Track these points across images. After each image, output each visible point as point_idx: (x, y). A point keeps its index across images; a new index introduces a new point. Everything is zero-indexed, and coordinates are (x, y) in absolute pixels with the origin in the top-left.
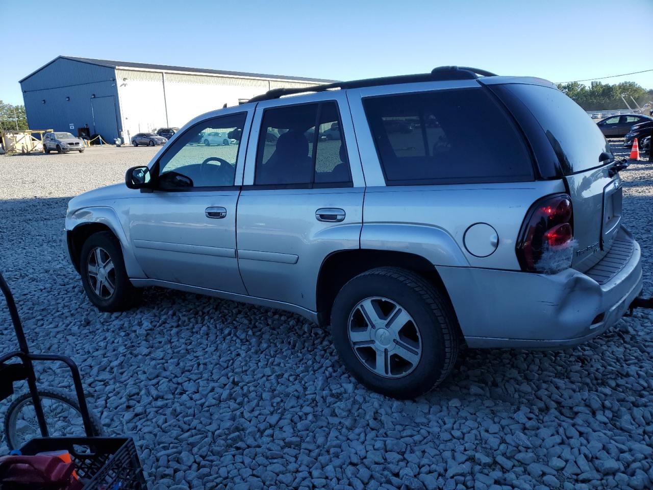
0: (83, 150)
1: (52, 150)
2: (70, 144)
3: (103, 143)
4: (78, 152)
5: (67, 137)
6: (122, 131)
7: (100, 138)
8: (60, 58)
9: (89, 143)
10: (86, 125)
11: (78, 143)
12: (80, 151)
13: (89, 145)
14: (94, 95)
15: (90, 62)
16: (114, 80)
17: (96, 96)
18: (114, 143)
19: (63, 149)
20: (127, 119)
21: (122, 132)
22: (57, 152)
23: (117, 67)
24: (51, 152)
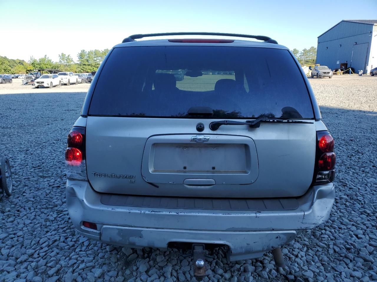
0: (331, 77)
1: (315, 76)
2: (324, 73)
3: (352, 73)
4: (329, 77)
5: (325, 69)
6: (368, 65)
7: (351, 70)
8: (343, 21)
9: (342, 72)
10: (347, 61)
11: (329, 73)
12: (330, 77)
13: (342, 74)
14: (356, 43)
15: (359, 22)
16: (371, 32)
17: (357, 44)
18: (358, 73)
19: (320, 75)
20: (373, 57)
21: (367, 67)
22: (316, 77)
23: (375, 24)
24: (314, 77)
